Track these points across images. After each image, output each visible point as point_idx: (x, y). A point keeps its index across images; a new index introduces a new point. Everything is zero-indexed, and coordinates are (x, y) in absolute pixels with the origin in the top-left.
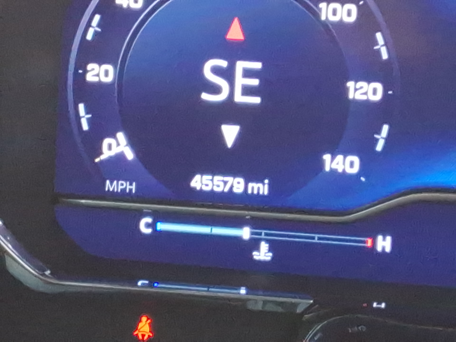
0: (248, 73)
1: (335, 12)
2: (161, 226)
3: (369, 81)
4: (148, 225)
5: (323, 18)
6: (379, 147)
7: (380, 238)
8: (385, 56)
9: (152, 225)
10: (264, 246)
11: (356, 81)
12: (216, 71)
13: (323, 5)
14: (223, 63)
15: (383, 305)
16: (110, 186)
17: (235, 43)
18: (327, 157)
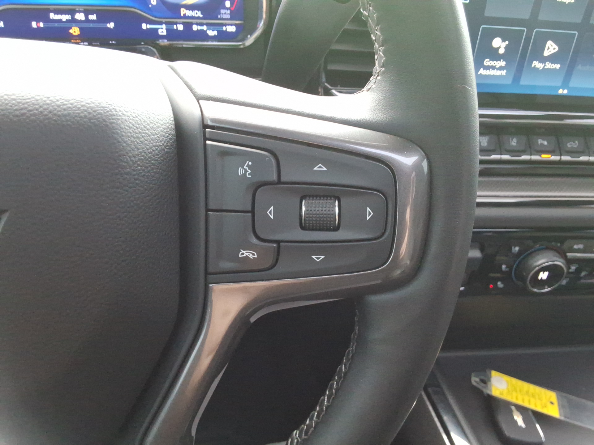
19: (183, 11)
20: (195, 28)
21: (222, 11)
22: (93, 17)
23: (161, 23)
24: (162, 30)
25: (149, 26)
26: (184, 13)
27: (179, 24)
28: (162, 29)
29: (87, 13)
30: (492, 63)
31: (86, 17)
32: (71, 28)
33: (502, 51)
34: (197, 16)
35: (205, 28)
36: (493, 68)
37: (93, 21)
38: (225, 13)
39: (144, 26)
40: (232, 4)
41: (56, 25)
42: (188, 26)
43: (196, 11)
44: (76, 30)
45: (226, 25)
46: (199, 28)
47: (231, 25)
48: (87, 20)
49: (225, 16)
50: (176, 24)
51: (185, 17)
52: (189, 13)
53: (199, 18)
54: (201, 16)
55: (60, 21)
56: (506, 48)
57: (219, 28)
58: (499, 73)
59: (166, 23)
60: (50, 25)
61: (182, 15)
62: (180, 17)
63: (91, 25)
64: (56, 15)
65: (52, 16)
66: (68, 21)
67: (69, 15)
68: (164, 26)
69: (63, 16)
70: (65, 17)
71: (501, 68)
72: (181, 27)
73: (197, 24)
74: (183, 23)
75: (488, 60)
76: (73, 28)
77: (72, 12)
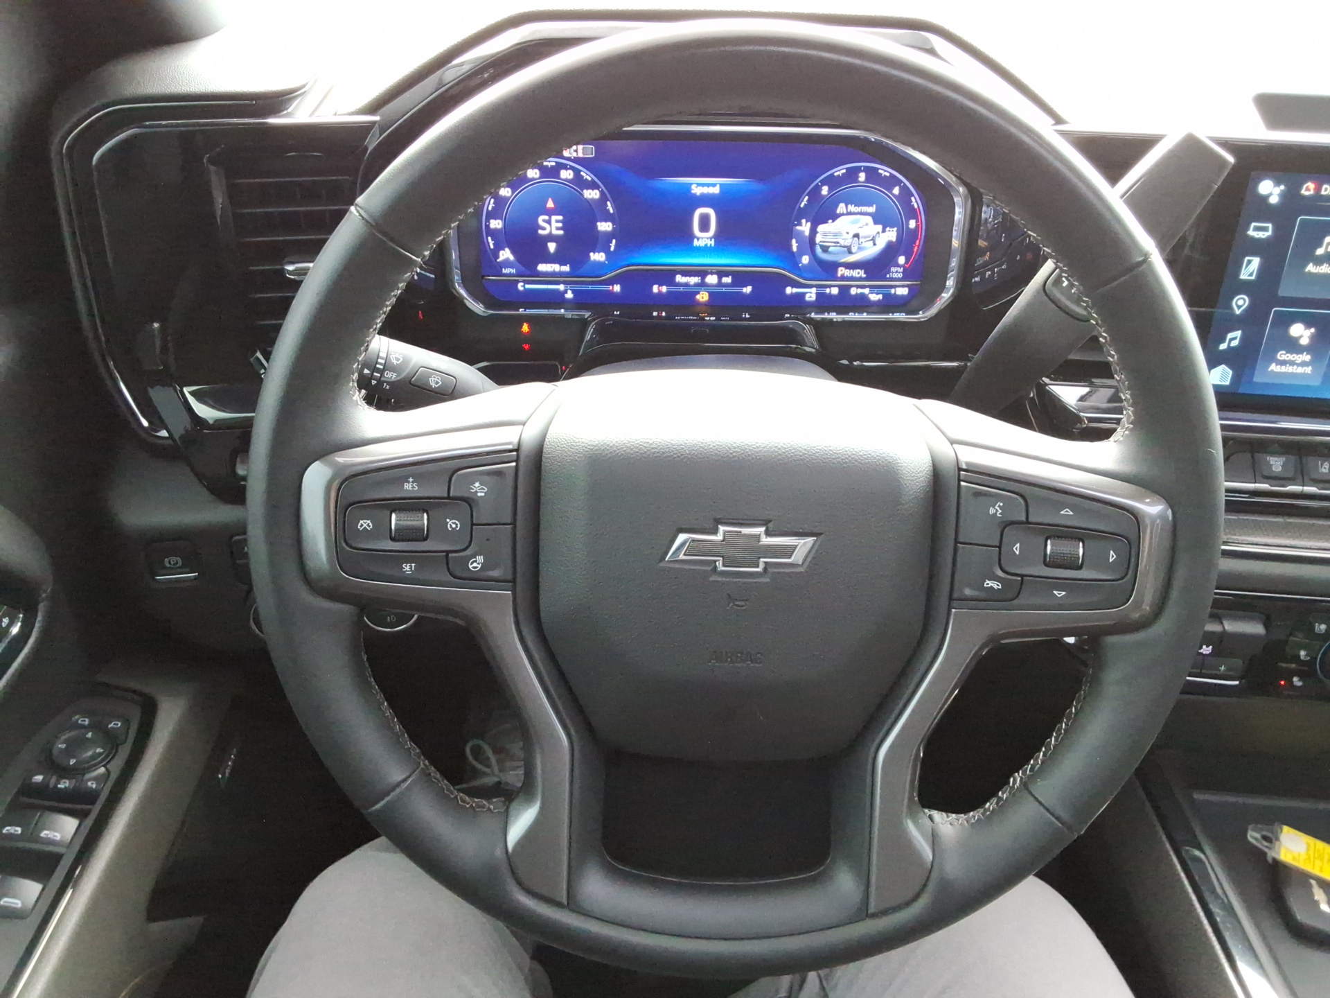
0: (557, 221)
1: (590, 194)
2: (528, 286)
3: (606, 221)
4: (522, 286)
5: (585, 197)
6: (612, 249)
7: (615, 285)
8: (611, 211)
9: (524, 286)
10: (569, 292)
11: (601, 222)
12: (544, 221)
13: (585, 191)
14: (546, 217)
15: (618, 313)
16: (505, 271)
17: (551, 209)
18: (591, 254)
19: (841, 271)
20: (853, 291)
21: (893, 269)
22: (727, 280)
23: (810, 286)
24: (811, 295)
25: (795, 290)
26: (842, 272)
27: (834, 286)
28: (811, 293)
29: (721, 274)
30: (1290, 357)
31: (720, 278)
32: (698, 293)
33: (1305, 341)
34: (858, 276)
35: (866, 291)
36: (1292, 363)
37: (726, 285)
38: (896, 272)
39: (789, 290)
40: (907, 261)
41: (682, 289)
42: (844, 290)
43: (858, 270)
44: (704, 296)
45: (895, 287)
46: (860, 291)
47: (903, 286)
48: (720, 284)
49: (895, 276)
50: (830, 286)
51: (843, 278)
52: (848, 273)
53: (860, 279)
54: (864, 276)
55: (687, 285)
56: (1313, 337)
57: (885, 290)
58: (1300, 370)
59: (817, 286)
60: (673, 289)
61: (839, 275)
62: (836, 279)
63: (724, 290)
64: (684, 278)
65: (679, 278)
66: (696, 285)
67: (698, 276)
68: (814, 290)
69: (692, 278)
70: (694, 280)
71: (1304, 364)
72: (835, 291)
73: (858, 287)
74: (838, 286)
75: (1284, 352)
76: (701, 293)
77: (703, 274)
